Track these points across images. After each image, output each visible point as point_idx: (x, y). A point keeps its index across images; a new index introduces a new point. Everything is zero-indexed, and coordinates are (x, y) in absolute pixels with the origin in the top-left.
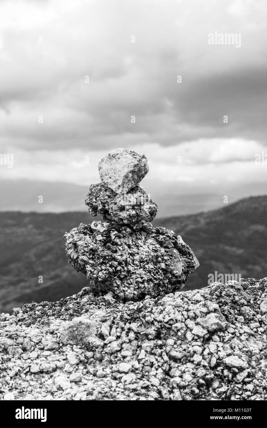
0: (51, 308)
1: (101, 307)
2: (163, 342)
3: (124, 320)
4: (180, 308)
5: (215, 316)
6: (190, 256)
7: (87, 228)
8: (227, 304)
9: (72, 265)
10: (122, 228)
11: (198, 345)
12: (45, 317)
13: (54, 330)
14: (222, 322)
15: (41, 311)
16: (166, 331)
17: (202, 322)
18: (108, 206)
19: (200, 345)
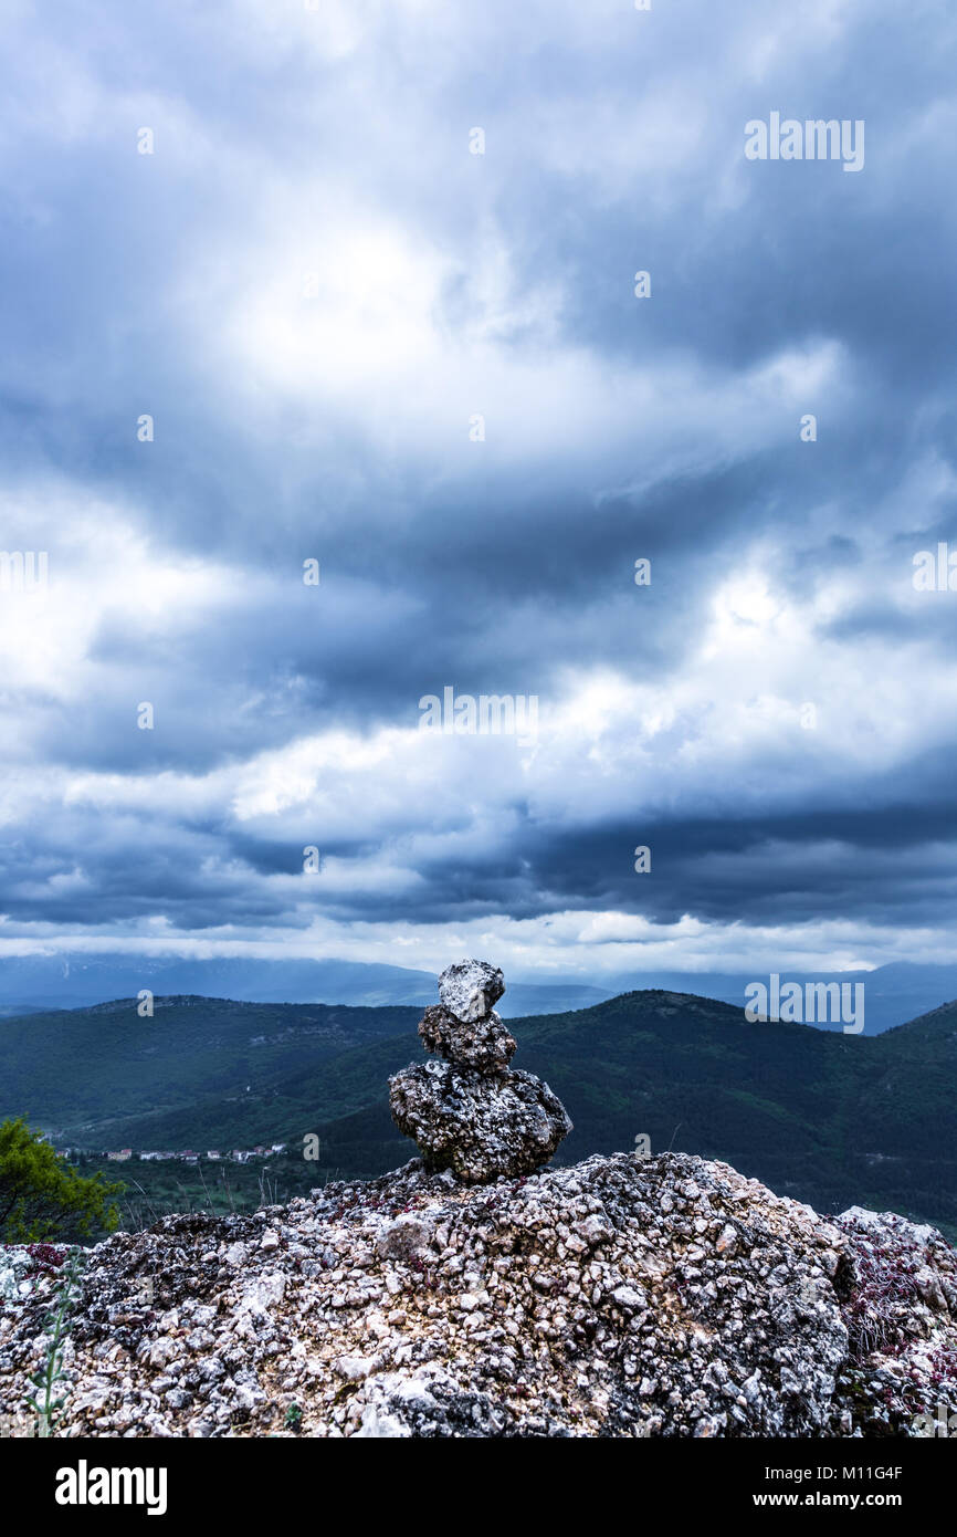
0: (365, 1191)
1: (436, 1195)
2: (524, 1260)
3: (469, 1220)
4: (548, 1203)
5: (598, 1219)
6: (560, 1114)
7: (420, 1071)
8: (613, 1198)
9: (397, 1124)
10: (468, 1073)
11: (574, 1267)
12: (356, 1207)
13: (368, 1232)
14: (608, 1229)
15: (350, 1197)
16: (528, 1242)
17: (580, 1228)
18: (450, 1039)
19: (577, 1266)
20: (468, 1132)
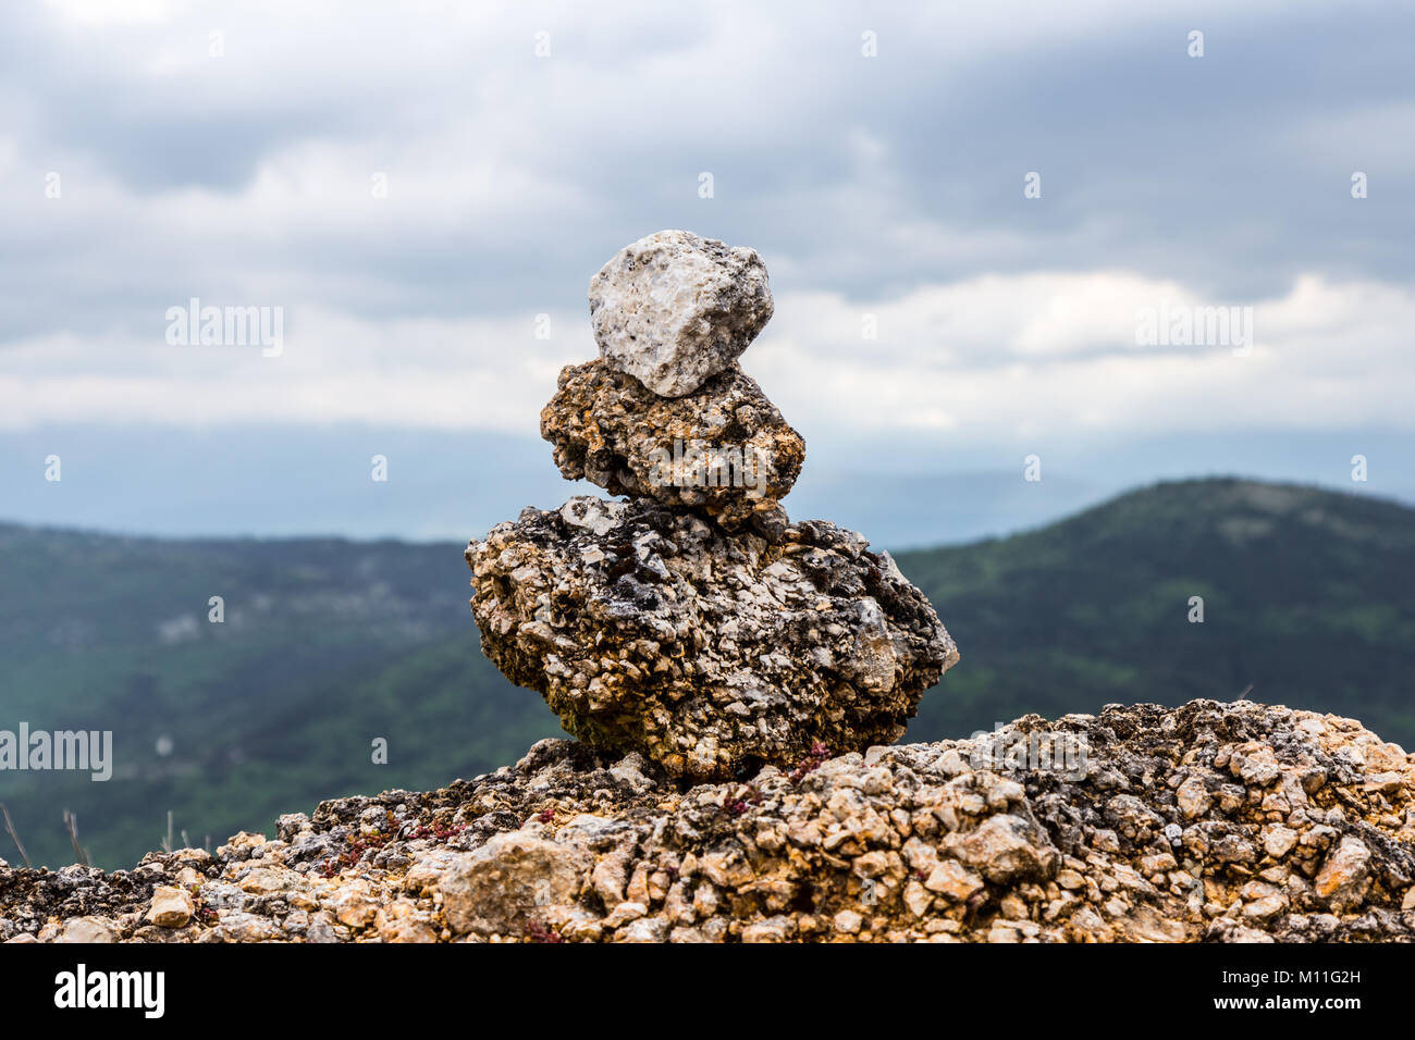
0: (417, 811)
1: (598, 807)
2: (819, 923)
3: (679, 842)
4: (884, 797)
5: (1011, 824)
6: (923, 625)
7: (549, 523)
8: (1055, 789)
9: (496, 661)
10: (676, 522)
11: (947, 931)
12: (395, 844)
13: (421, 881)
14: (1037, 848)
15: (378, 824)
16: (831, 883)
17: (964, 846)
18: (625, 440)
19: (956, 930)
20: (679, 662)
